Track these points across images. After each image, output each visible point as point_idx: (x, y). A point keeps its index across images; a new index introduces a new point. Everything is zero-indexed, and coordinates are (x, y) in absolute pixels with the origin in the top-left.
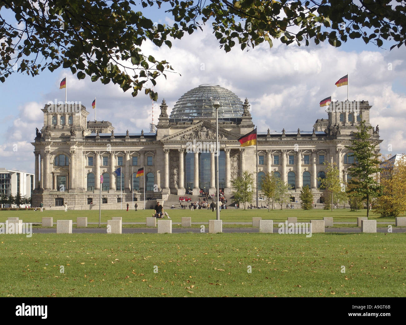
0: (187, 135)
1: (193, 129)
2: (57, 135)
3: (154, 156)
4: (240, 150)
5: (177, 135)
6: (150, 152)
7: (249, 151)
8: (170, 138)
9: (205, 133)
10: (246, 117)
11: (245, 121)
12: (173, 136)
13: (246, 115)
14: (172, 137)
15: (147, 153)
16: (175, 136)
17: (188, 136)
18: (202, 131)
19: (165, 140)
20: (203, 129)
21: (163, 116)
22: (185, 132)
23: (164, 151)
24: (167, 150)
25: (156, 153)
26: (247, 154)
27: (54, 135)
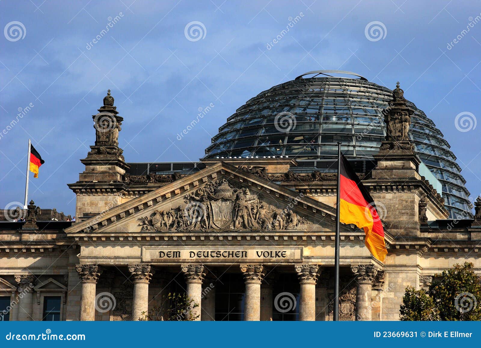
0: (162, 214)
1: (182, 189)
4: (355, 271)
5: (128, 213)
6: (51, 280)
8: (100, 224)
9: (227, 206)
10: (391, 152)
11: (386, 168)
12: (112, 215)
13: (392, 147)
14: (109, 221)
15: (43, 284)
16: (119, 217)
17: (165, 218)
18: (216, 200)
19: (82, 231)
20: (219, 191)
21: (99, 152)
22: (155, 201)
23: (80, 270)
24: (90, 268)
26: (390, 291)
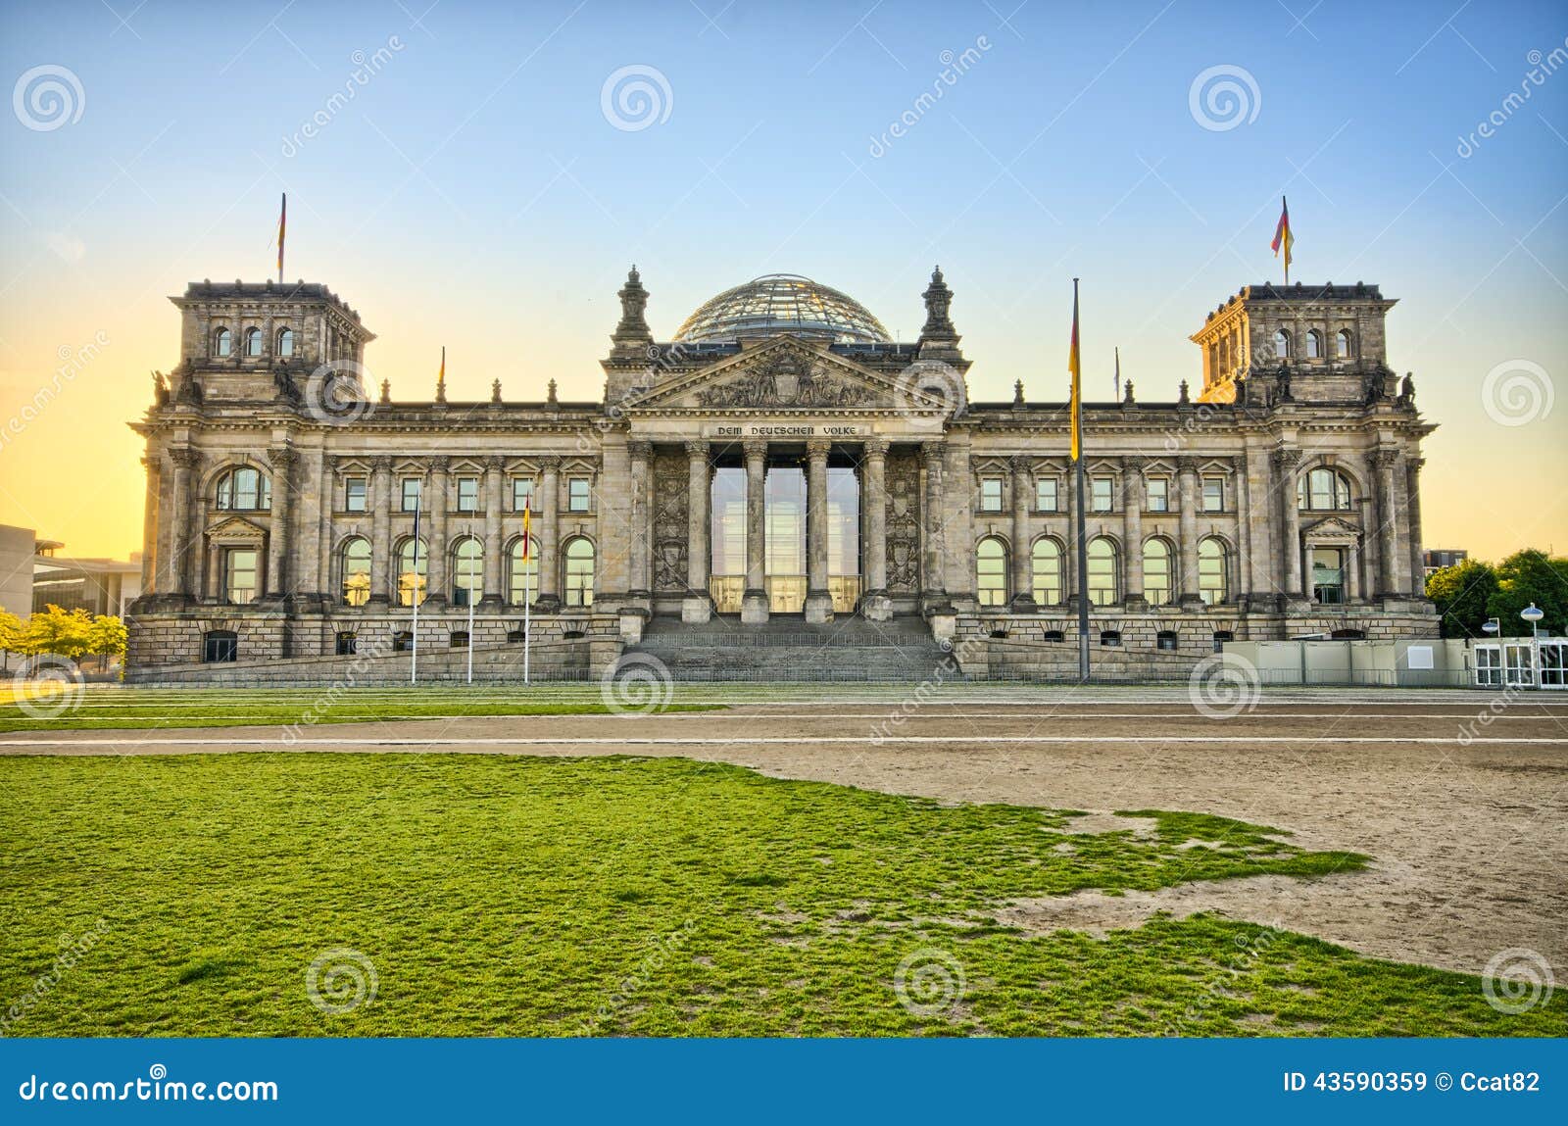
0: (721, 388)
2: (229, 393)
3: (596, 474)
4: (926, 448)
5: (684, 387)
6: (578, 460)
7: (953, 460)
8: (654, 399)
9: (790, 381)
10: (937, 333)
11: (933, 349)
13: (937, 328)
14: (664, 396)
15: (570, 465)
16: (673, 391)
17: (725, 392)
18: (780, 374)
19: (635, 405)
20: (782, 366)
21: (629, 327)
24: (643, 445)
25: (601, 463)
27: (214, 396)
